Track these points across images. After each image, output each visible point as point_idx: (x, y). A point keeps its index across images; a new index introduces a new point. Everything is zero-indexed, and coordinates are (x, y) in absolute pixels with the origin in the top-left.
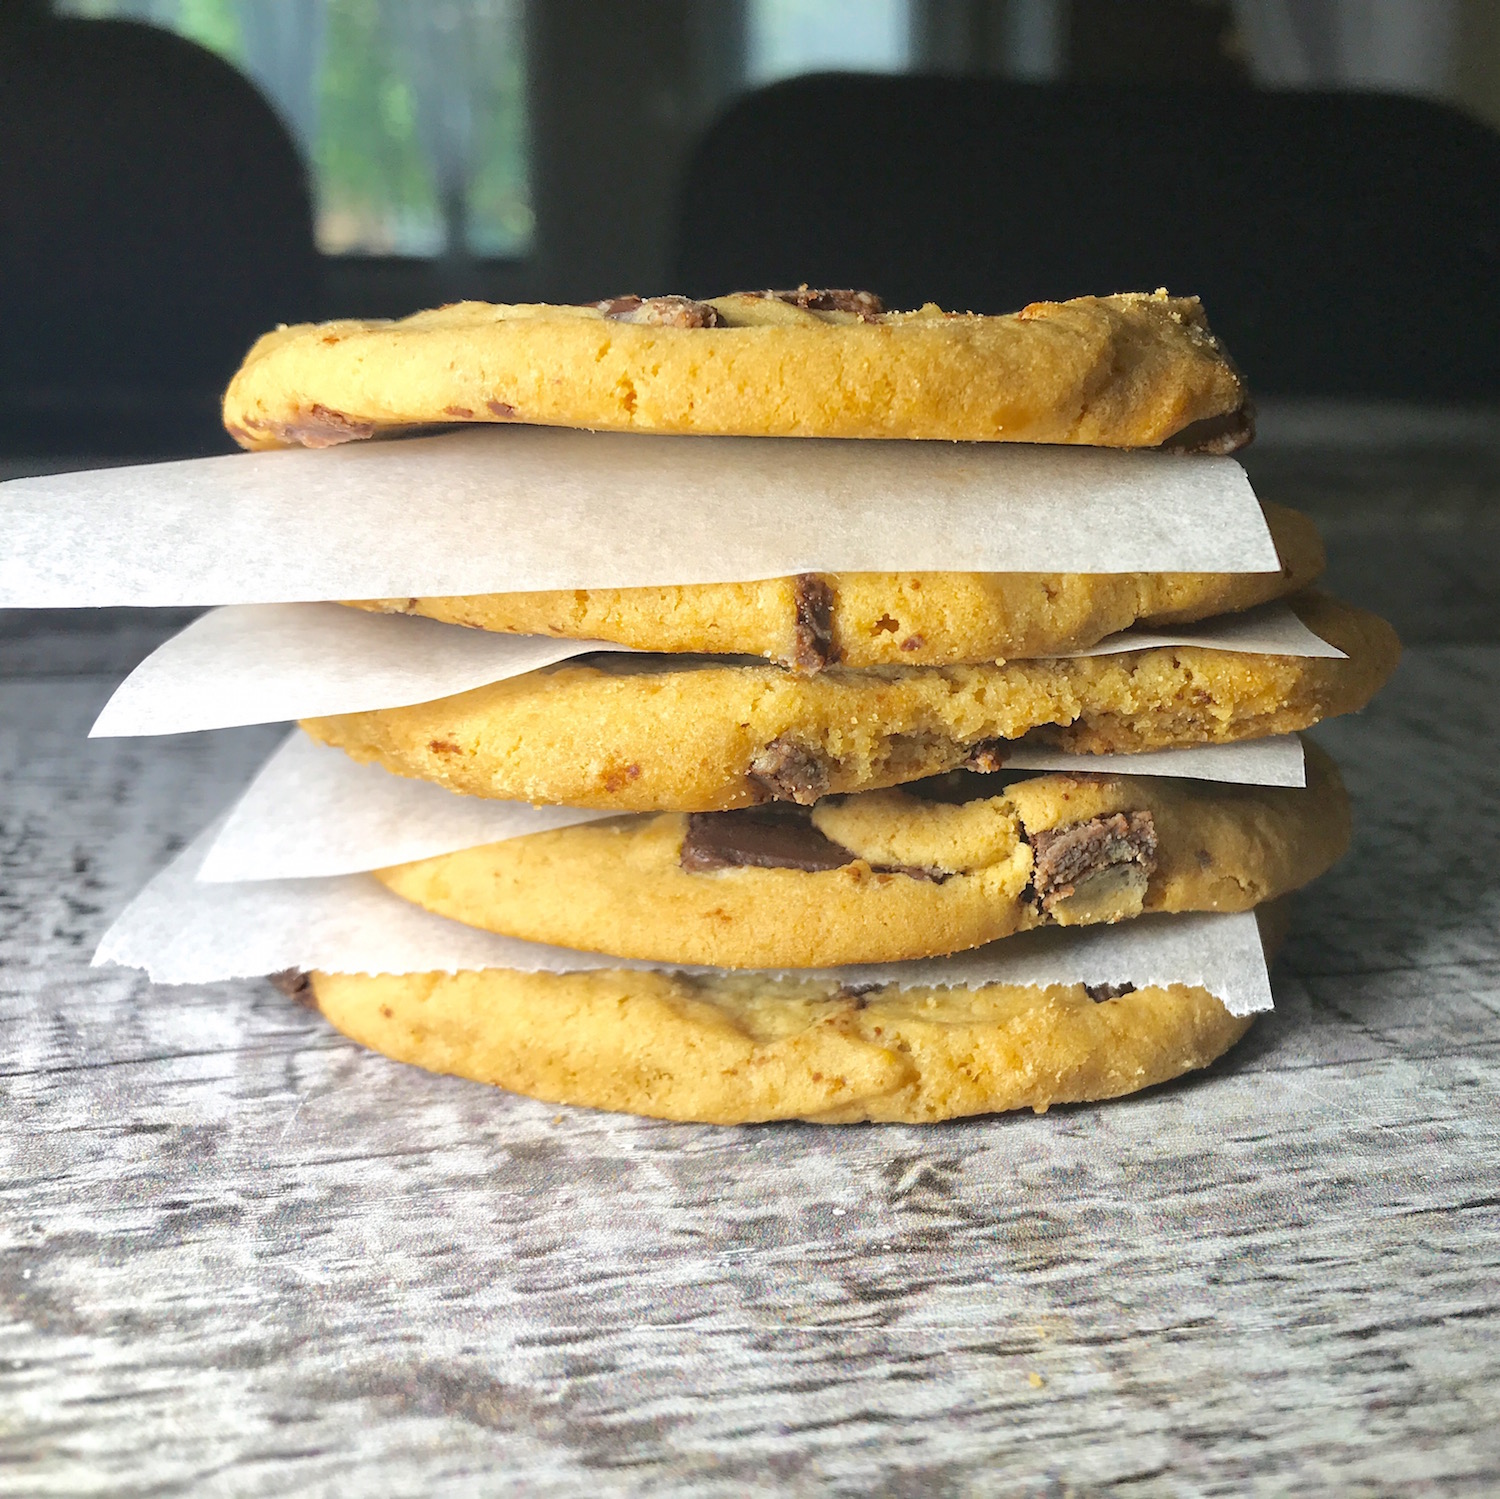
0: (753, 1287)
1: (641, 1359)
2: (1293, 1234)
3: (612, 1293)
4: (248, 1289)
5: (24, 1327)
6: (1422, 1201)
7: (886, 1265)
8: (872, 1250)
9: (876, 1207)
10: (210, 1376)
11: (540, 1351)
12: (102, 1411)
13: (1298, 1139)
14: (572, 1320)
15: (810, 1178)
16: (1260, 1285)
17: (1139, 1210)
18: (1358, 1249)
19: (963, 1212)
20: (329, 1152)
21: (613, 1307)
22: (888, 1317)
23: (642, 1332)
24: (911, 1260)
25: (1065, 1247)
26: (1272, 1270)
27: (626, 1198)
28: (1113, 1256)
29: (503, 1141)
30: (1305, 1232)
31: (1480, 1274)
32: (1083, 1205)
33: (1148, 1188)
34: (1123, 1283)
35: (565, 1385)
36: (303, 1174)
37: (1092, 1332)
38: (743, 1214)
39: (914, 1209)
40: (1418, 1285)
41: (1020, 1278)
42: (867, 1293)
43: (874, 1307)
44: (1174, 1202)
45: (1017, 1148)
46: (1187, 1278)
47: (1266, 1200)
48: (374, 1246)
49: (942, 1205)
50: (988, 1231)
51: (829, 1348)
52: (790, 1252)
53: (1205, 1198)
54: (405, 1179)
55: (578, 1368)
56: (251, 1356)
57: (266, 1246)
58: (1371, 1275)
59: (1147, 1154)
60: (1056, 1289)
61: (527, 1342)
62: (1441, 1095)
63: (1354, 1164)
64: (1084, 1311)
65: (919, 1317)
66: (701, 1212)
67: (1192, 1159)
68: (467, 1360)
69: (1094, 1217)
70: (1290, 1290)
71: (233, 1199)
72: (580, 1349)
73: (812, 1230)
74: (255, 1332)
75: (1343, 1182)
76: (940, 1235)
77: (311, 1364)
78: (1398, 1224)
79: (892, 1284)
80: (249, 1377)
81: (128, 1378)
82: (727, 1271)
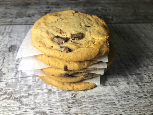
0: (62, 106)
1: (55, 112)
2: (96, 105)
3: (53, 105)
4: (33, 102)
5: (20, 104)
6: (106, 102)
7: (70, 105)
8: (70, 103)
9: (71, 99)
10: (31, 110)
11: (49, 110)
12: (25, 113)
13: (100, 94)
14: (51, 108)
15: (67, 95)
16: (93, 110)
17: (87, 101)
18: (100, 107)
19: (76, 100)
20: (37, 89)
21: (53, 107)
22: (70, 110)
23: (55, 109)
24: (72, 104)
25: (81, 104)
26: (94, 108)
27: (55, 96)
28: (85, 106)
29: (48, 89)
30: (98, 105)
31: (108, 111)
32: (84, 100)
33: (88, 99)
34: (85, 108)
35: (50, 114)
36: (36, 91)
37: (82, 113)
38: (62, 98)
39: (73, 99)
40: (103, 111)
41: (78, 107)
42: (69, 107)
43: (69, 109)
44: (90, 100)
45: (80, 93)
46: (89, 109)
47: (96, 101)
48: (40, 99)
49: (75, 99)
50: (77, 102)
51: (66, 112)
52: (65, 103)
53: (92, 100)
54: (42, 92)
55: (51, 112)
56: (33, 109)
57: (34, 98)
58: (101, 110)
59: (89, 95)
60: (81, 109)
61: (48, 110)
62: (111, 90)
63: (103, 98)
64: (82, 111)
65: (71, 110)
66: (60, 98)
67: (92, 96)
68: (45, 111)
69: (84, 101)
70: (95, 111)
71: (32, 93)
72: (51, 111)
73: (66, 100)
74: (33, 107)
75: (102, 100)
76: (74, 102)
77: (36, 110)
78: (104, 105)
79: (71, 107)
80: (33, 111)
81: (26, 110)
82: (61, 104)
